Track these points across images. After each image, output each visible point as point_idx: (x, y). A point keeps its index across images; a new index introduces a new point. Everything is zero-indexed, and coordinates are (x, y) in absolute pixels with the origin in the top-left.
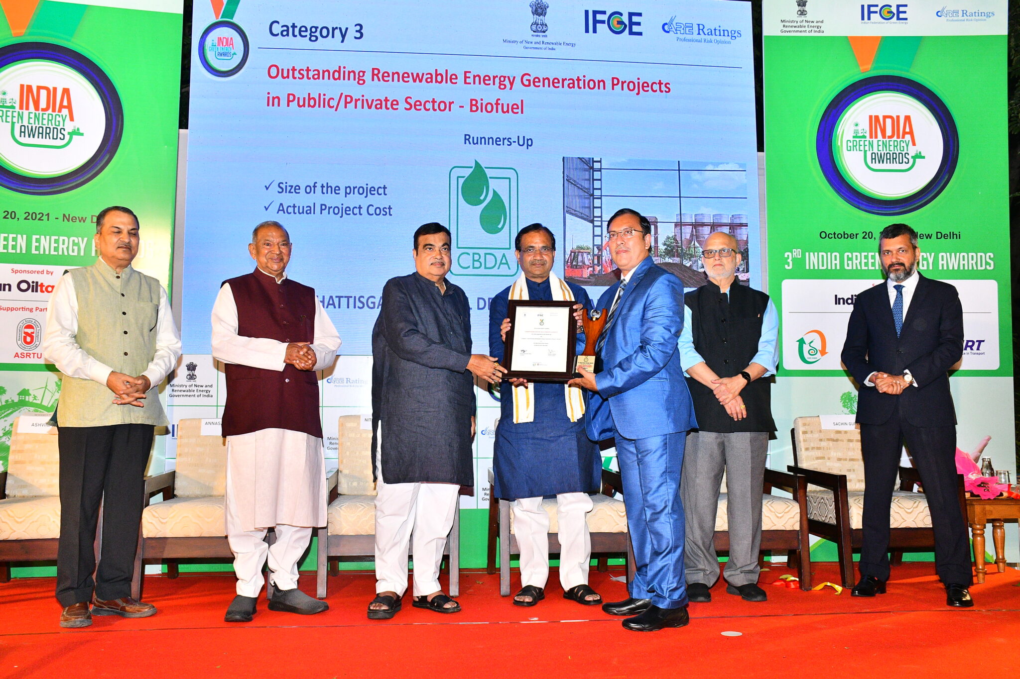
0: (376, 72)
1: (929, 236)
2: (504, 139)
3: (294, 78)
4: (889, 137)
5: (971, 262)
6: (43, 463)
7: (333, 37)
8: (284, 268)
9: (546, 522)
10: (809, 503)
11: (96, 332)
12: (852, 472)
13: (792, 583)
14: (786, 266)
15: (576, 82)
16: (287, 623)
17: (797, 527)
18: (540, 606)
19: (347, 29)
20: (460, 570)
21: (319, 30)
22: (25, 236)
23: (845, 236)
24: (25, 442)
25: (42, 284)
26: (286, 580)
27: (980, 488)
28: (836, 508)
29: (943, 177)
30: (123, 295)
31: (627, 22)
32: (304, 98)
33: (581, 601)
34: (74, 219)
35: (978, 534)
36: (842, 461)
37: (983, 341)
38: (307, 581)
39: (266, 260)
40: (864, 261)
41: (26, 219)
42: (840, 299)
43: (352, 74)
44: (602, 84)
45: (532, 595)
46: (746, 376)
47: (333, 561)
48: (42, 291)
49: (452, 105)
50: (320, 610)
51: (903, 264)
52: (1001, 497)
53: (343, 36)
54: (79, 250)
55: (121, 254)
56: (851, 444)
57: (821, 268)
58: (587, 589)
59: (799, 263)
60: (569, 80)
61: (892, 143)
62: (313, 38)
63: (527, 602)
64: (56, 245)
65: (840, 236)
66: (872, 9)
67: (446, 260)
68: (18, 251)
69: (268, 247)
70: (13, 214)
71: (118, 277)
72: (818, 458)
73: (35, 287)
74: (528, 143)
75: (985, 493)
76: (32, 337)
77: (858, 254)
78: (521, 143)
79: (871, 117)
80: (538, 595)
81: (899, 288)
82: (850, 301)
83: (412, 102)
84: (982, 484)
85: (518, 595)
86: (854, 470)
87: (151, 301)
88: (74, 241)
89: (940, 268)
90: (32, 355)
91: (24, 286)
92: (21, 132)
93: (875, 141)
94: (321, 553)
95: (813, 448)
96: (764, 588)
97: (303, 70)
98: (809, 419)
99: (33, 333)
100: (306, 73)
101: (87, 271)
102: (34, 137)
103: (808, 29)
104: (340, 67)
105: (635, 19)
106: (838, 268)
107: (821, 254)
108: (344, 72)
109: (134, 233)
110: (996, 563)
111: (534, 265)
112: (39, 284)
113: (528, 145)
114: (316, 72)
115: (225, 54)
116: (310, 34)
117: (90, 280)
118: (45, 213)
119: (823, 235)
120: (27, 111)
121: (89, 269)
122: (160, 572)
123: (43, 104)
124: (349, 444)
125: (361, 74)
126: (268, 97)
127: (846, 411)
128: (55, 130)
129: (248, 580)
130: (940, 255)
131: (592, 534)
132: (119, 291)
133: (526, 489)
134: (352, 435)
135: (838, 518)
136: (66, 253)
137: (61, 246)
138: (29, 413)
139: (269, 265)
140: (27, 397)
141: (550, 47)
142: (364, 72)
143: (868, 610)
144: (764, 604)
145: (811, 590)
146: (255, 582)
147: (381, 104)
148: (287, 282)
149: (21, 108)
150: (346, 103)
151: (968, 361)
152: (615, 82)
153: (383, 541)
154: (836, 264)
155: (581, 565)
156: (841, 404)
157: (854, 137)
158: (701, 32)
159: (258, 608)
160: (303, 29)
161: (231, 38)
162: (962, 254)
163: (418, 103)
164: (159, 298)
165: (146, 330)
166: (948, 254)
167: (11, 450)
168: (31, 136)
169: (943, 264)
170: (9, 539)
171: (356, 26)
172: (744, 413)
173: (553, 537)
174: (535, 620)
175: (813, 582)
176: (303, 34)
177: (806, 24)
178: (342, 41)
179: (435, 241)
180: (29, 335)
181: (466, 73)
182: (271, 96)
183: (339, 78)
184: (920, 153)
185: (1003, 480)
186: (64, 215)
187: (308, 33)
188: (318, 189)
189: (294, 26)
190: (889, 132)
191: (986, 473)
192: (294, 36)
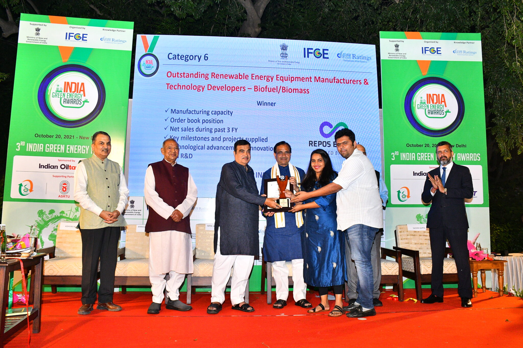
0: (213, 74)
3: (178, 77)
4: (435, 103)
5: (471, 157)
6: (70, 243)
7: (195, 59)
9: (287, 272)
10: (402, 263)
11: (96, 187)
12: (422, 250)
13: (395, 298)
14: (392, 159)
16: (175, 315)
17: (398, 274)
18: (285, 309)
19: (201, 56)
20: (250, 292)
21: (189, 57)
22: (64, 145)
23: (417, 145)
24: (63, 234)
25: (70, 166)
26: (174, 296)
27: (476, 256)
28: (414, 265)
29: (458, 121)
30: (105, 171)
31: (322, 53)
33: (303, 306)
34: (84, 138)
35: (475, 276)
36: (417, 245)
37: (477, 192)
38: (183, 296)
39: (168, 155)
40: (425, 157)
41: (64, 138)
42: (415, 173)
43: (203, 75)
45: (281, 304)
47: (193, 288)
48: (70, 169)
50: (188, 309)
51: (446, 157)
52: (484, 260)
53: (199, 59)
54: (86, 151)
55: (104, 154)
56: (421, 237)
57: (407, 160)
58: (305, 301)
59: (398, 157)
61: (436, 106)
62: (186, 60)
63: (279, 307)
64: (76, 149)
65: (415, 146)
66: (426, 49)
67: (249, 156)
68: (61, 152)
69: (170, 149)
70: (59, 136)
71: (103, 163)
72: (406, 243)
73: (67, 167)
75: (477, 258)
76: (66, 189)
77: (423, 154)
79: (427, 94)
80: (284, 303)
81: (444, 169)
82: (420, 174)
84: (477, 254)
85: (275, 304)
86: (422, 248)
87: (117, 173)
88: (84, 147)
89: (458, 160)
90: (66, 196)
91: (63, 167)
92: (64, 101)
93: (429, 105)
94: (188, 284)
95: (404, 239)
97: (182, 74)
98: (402, 226)
99: (66, 187)
100: (183, 75)
101: (89, 161)
103: (400, 57)
104: (198, 72)
105: (325, 52)
106: (415, 160)
107: (407, 153)
108: (200, 74)
109: (109, 144)
110: (482, 288)
111: (282, 159)
112: (69, 166)
114: (188, 74)
115: (149, 67)
116: (185, 59)
117: (91, 164)
118: (72, 136)
119: (408, 145)
120: (67, 93)
121: (90, 159)
122: (118, 291)
123: (73, 90)
124: (200, 236)
125: (207, 75)
127: (418, 222)
128: (78, 100)
129: (158, 296)
130: (458, 154)
132: (104, 169)
133: (279, 257)
134: (202, 233)
135: (415, 270)
136: (80, 153)
137: (78, 149)
138: (64, 221)
139: (170, 157)
140: (63, 214)
141: (289, 63)
142: (208, 74)
143: (428, 310)
145: (403, 301)
146: (161, 296)
149: (64, 91)
154: (413, 158)
155: (302, 291)
156: (416, 219)
157: (420, 103)
158: (354, 57)
159: (161, 308)
160: (182, 56)
161: (152, 61)
162: (467, 154)
164: (120, 171)
165: (116, 185)
166: (461, 154)
167: (57, 237)
168: (68, 103)
169: (459, 158)
170: (57, 275)
173: (290, 278)
174: (283, 314)
175: (404, 298)
176: (182, 58)
177: (399, 55)
178: (199, 61)
179: (245, 148)
180: (65, 188)
181: (252, 74)
183: (197, 77)
184: (448, 110)
185: (485, 252)
186: (80, 136)
187: (184, 58)
189: (178, 55)
190: (435, 101)
191: (478, 249)
192: (178, 59)
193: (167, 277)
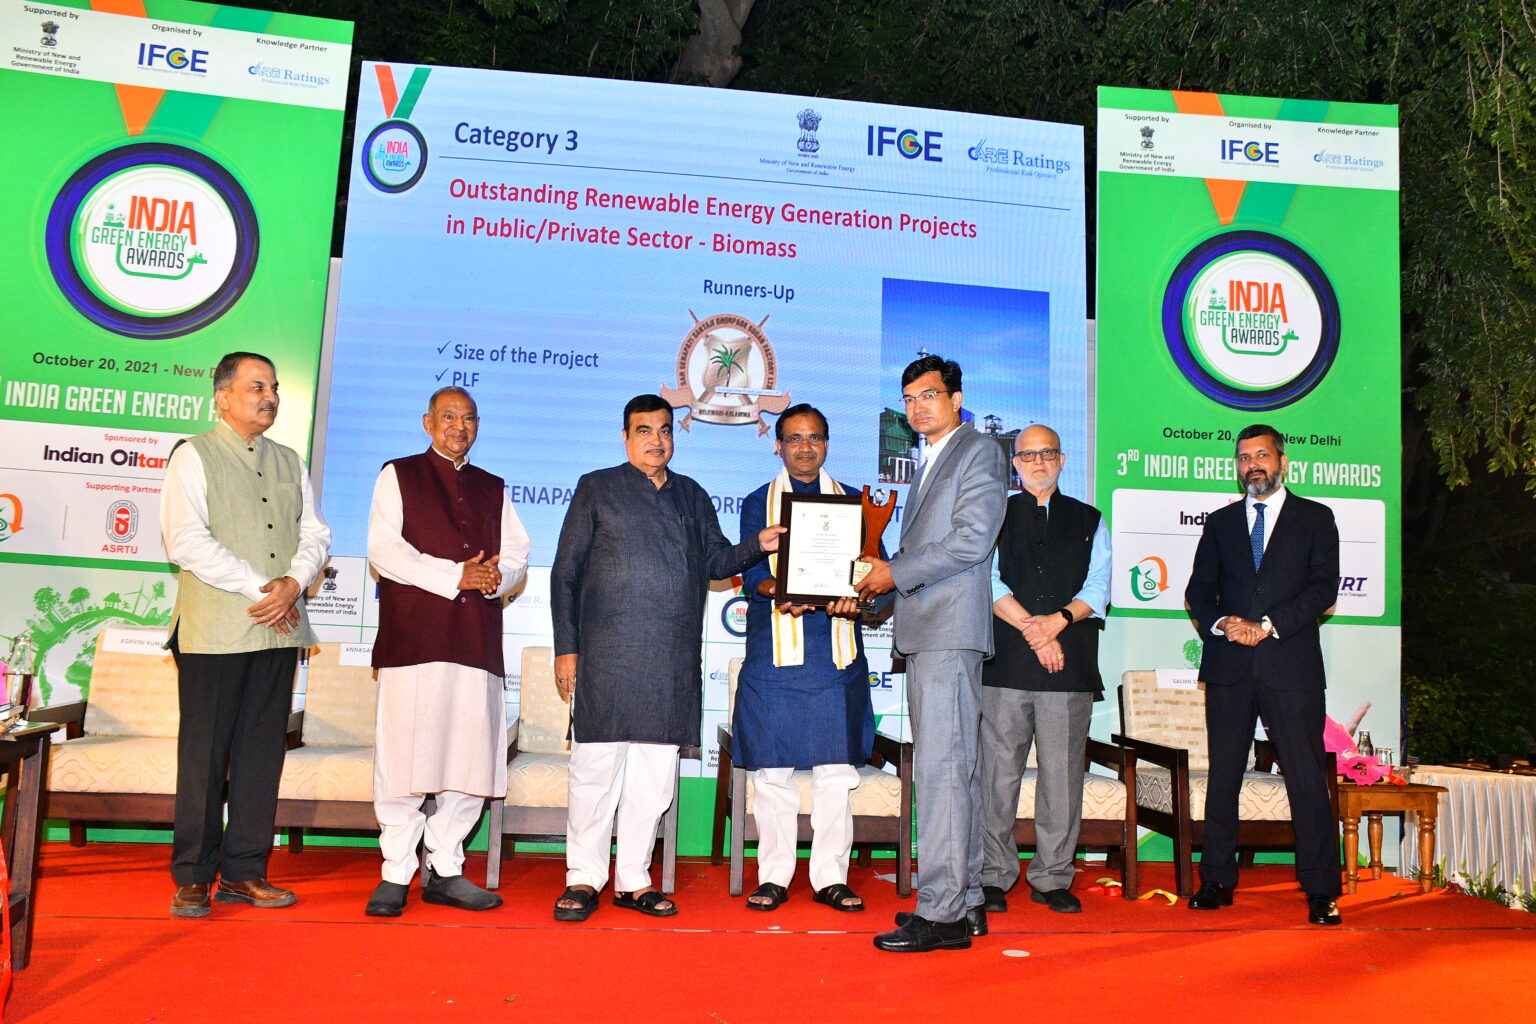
0: (592, 194)
1: (1302, 440)
2: (756, 289)
3: (484, 197)
4: (1254, 310)
5: (1352, 476)
6: (133, 692)
7: (538, 146)
8: (467, 449)
9: (796, 801)
10: (1138, 785)
11: (232, 526)
12: (1195, 745)
13: (1112, 890)
14: (1119, 472)
15: (854, 219)
17: (1122, 817)
18: (783, 911)
19: (556, 137)
20: (677, 858)
21: (519, 137)
22: (124, 392)
23: (1195, 435)
24: (111, 665)
25: (142, 455)
26: (448, 863)
27: (1356, 771)
28: (1173, 792)
29: (1321, 365)
30: (260, 475)
31: (923, 144)
32: (496, 225)
33: (837, 905)
34: (188, 372)
35: (1350, 832)
36: (1182, 731)
37: (1365, 579)
38: (474, 864)
39: (444, 438)
40: (1219, 469)
41: (127, 369)
42: (1186, 518)
43: (560, 196)
44: (887, 222)
45: (772, 896)
46: (1067, 615)
47: (508, 840)
48: (142, 465)
49: (690, 241)
50: (491, 905)
52: (1381, 784)
53: (551, 146)
54: (192, 412)
56: (1195, 709)
57: (1164, 475)
58: (844, 890)
59: (1136, 467)
60: (845, 214)
61: (1257, 318)
62: (511, 147)
63: (765, 905)
64: (163, 406)
65: (1189, 435)
66: (1235, 146)
67: (667, 445)
68: (115, 412)
69: (449, 421)
70: (111, 363)
71: (251, 450)
72: (1151, 726)
73: (133, 459)
74: (788, 295)
75: (1361, 777)
76: (126, 525)
78: (779, 294)
79: (1232, 283)
80: (780, 895)
81: (1260, 508)
82: (1199, 521)
83: (638, 234)
84: (1359, 766)
85: (753, 895)
86: (1197, 743)
87: (293, 481)
88: (187, 401)
89: (1315, 482)
90: (125, 549)
91: (119, 457)
92: (129, 257)
93: (1237, 314)
94: (494, 829)
95: (1146, 712)
96: (1079, 895)
97: (496, 187)
98: (1142, 674)
99: (128, 520)
100: (499, 192)
101: (209, 441)
102: (144, 263)
103: (1154, 167)
104: (545, 186)
105: (933, 140)
106: (1186, 476)
107: (1164, 458)
108: (550, 192)
110: (1370, 867)
111: (800, 459)
112: (139, 455)
113: (787, 297)
114: (514, 191)
115: (396, 164)
116: (508, 142)
117: (216, 453)
118: (152, 363)
119: (1168, 433)
120: (139, 231)
121: (211, 437)
122: (282, 846)
123: (159, 222)
124: (534, 684)
125: (572, 196)
126: (449, 222)
127: (1190, 664)
128: (172, 256)
129: (398, 862)
130: (1315, 465)
131: (855, 817)
132: (254, 469)
133: (775, 755)
134: (539, 673)
135: (1175, 806)
136: (175, 417)
137: (169, 407)
138: (117, 626)
139: (448, 444)
140: (116, 605)
141: (822, 170)
142: (576, 193)
143: (1209, 928)
144: (1076, 917)
145: (1136, 899)
146: (407, 866)
147: (596, 236)
148: (469, 468)
149: (131, 226)
150: (551, 232)
151: (1345, 603)
152: (905, 220)
153: (577, 819)
154: (1183, 471)
155: (838, 858)
156: (1184, 655)
157: (1210, 307)
158: (1018, 161)
159: (407, 901)
160: (500, 134)
161: (405, 144)
162: (1342, 466)
163: (645, 237)
165: (292, 521)
166: (1325, 464)
167: (93, 676)
168: (141, 262)
169: (1318, 478)
170: (89, 791)
171: (568, 132)
172: (1061, 664)
173: (804, 820)
174: (776, 929)
175: (1141, 888)
176: (499, 141)
177: (1153, 160)
178: (550, 152)
179: (651, 421)
180: (122, 523)
181: (709, 199)
182: (453, 220)
183: (543, 200)
184: (1293, 332)
185: (1384, 761)
186: (176, 367)
187: (505, 141)
188: (508, 355)
189: (487, 131)
190: (1254, 303)
191: (1363, 751)
192: (488, 143)
193: (429, 803)
